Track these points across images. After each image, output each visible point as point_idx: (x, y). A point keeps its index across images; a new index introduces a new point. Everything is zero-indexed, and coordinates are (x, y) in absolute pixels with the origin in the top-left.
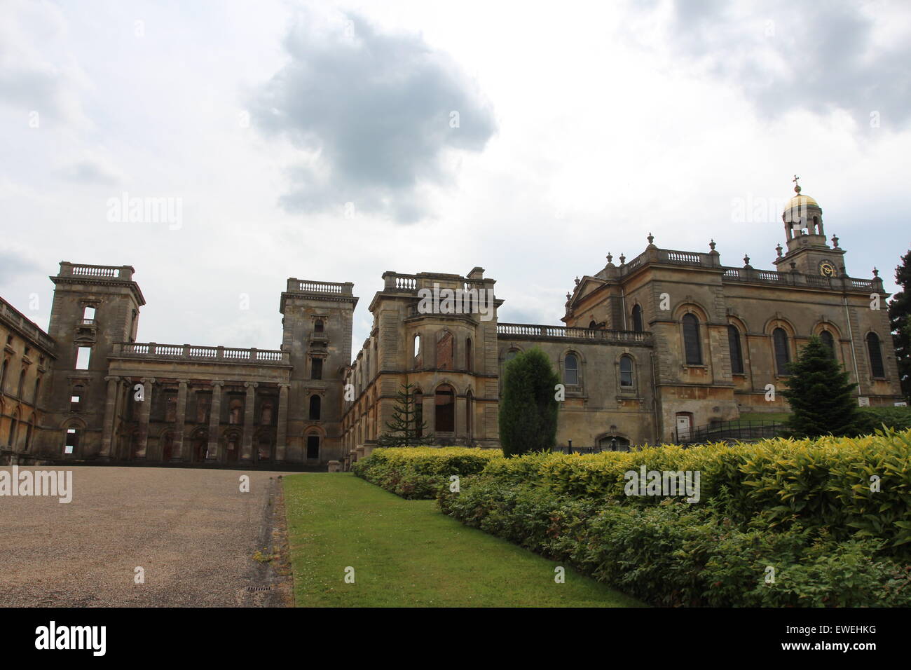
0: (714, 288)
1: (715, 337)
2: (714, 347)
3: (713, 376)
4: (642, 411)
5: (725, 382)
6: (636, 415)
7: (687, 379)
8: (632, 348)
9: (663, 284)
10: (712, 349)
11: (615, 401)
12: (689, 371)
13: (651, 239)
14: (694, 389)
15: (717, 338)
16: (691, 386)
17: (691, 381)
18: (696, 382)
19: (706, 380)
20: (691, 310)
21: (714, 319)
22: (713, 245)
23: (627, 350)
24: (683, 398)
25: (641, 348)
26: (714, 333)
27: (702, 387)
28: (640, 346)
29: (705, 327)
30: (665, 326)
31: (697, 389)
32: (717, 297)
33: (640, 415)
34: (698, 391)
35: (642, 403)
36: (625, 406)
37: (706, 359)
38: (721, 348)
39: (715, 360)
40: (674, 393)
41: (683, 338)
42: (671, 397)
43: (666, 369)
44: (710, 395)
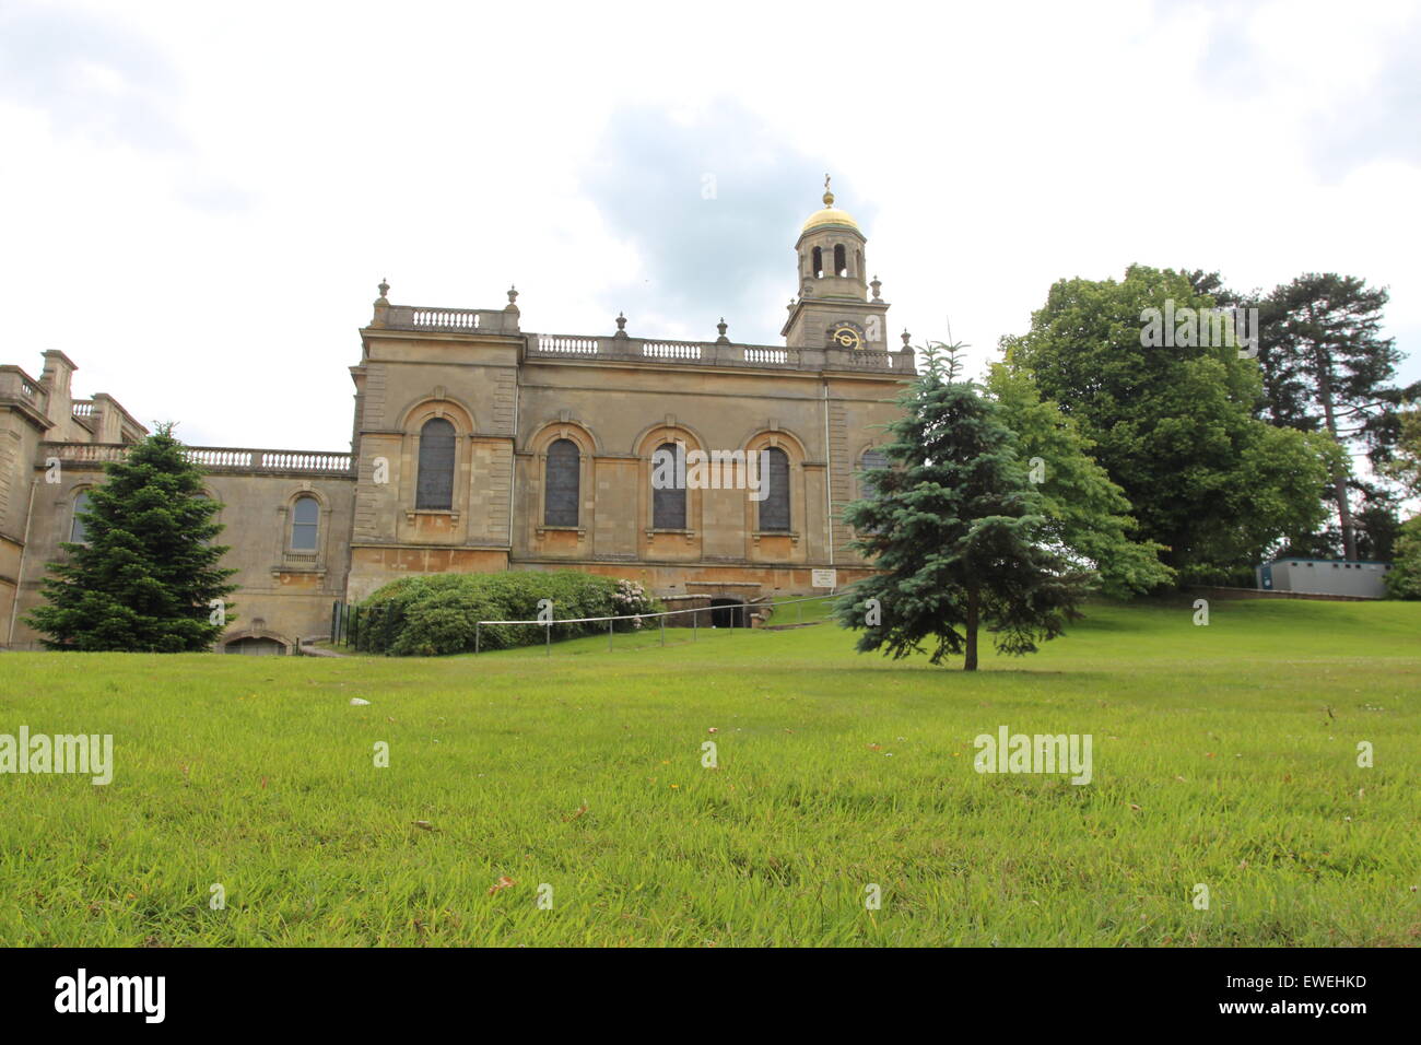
0: (497, 372)
1: (483, 458)
2: (477, 478)
3: (467, 532)
4: (319, 592)
5: (492, 540)
6: (307, 600)
7: (413, 535)
8: (318, 482)
9: (390, 366)
10: (472, 481)
11: (268, 576)
12: (420, 520)
13: (384, 288)
14: (422, 552)
15: (488, 461)
16: (416, 548)
17: (421, 540)
18: (431, 540)
19: (452, 537)
20: (439, 411)
21: (486, 426)
22: (513, 294)
23: (306, 485)
24: (396, 569)
25: (338, 482)
26: (483, 453)
27: (440, 550)
28: (336, 478)
29: (467, 442)
30: (379, 442)
31: (427, 552)
32: (500, 388)
33: (316, 600)
34: (431, 556)
35: (322, 578)
36: (289, 583)
37: (458, 500)
38: (492, 480)
39: (475, 501)
40: (379, 561)
41: (417, 463)
42: (370, 567)
43: (368, 517)
44: (454, 564)
